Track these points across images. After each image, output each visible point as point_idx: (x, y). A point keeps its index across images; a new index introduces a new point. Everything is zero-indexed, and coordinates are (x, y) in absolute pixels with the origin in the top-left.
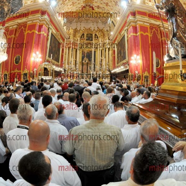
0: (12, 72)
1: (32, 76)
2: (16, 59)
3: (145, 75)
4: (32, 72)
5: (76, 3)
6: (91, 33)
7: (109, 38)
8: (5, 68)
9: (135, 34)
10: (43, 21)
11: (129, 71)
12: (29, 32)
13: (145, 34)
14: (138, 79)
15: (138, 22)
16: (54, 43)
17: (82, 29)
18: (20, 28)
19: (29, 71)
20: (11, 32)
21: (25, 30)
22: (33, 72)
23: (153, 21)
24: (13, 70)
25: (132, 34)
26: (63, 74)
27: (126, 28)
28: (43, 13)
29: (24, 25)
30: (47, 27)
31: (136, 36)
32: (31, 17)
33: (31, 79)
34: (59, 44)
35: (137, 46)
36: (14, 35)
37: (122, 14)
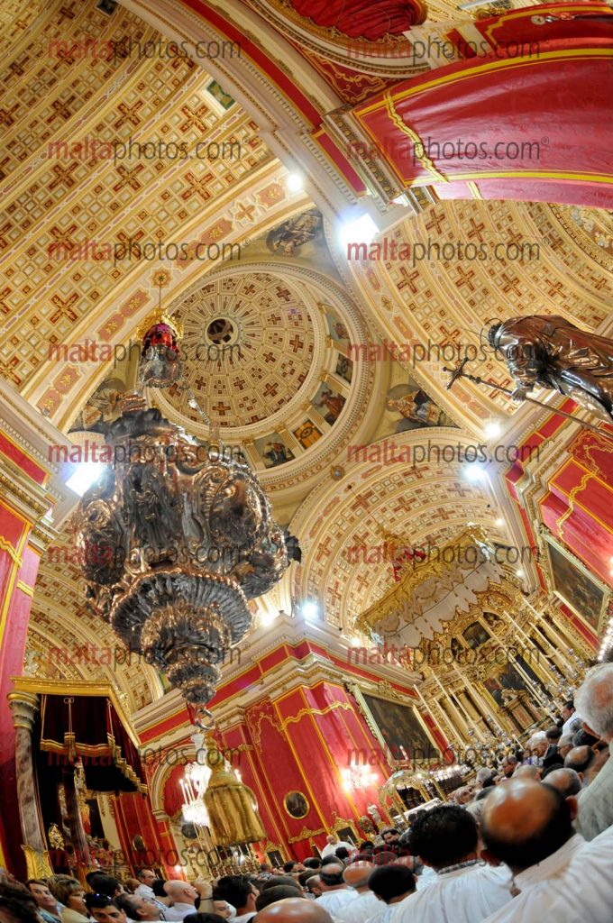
0: (292, 840)
1: (369, 828)
2: (290, 805)
4: (364, 818)
5: (368, 572)
6: (471, 621)
7: (522, 591)
9: (566, 516)
10: (314, 673)
12: (290, 719)
13: (583, 487)
15: (544, 478)
16: (386, 716)
17: (439, 628)
18: (254, 720)
19: (352, 821)
20: (233, 737)
21: (276, 721)
22: (367, 818)
24: (296, 835)
25: (560, 522)
26: (469, 772)
27: (536, 523)
28: (300, 651)
29: (264, 705)
30: (336, 684)
31: (574, 514)
32: (271, 677)
34: (406, 710)
35: (597, 534)
36: (248, 744)
37: (495, 502)
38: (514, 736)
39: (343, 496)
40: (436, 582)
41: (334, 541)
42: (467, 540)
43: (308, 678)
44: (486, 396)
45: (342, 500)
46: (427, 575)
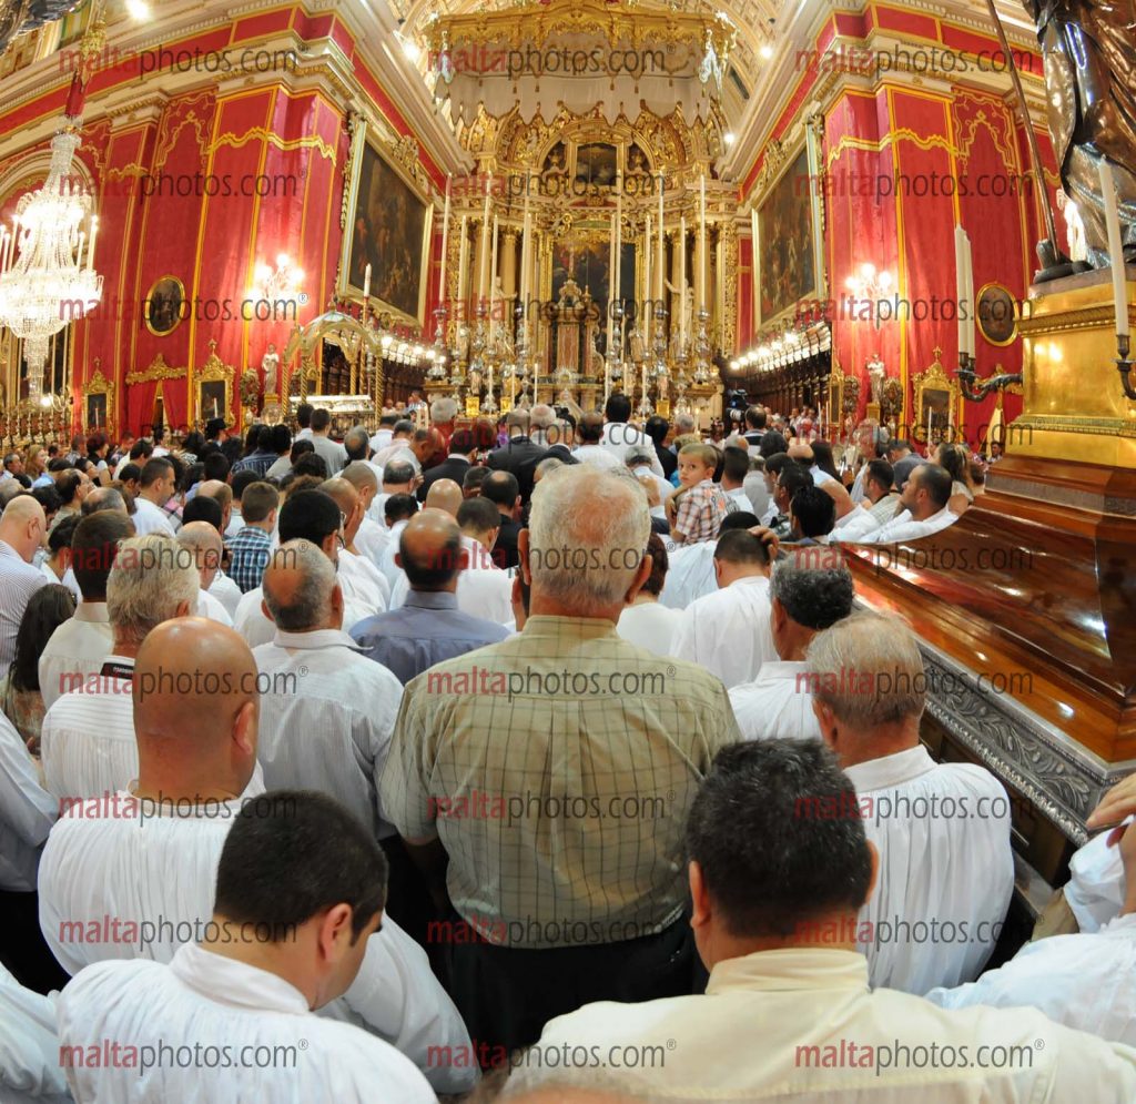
0: (135, 377)
1: (250, 397)
2: (157, 303)
3: (928, 383)
4: (250, 373)
6: (606, 139)
7: (712, 166)
8: (91, 358)
9: (865, 145)
10: (311, 72)
11: (835, 362)
12: (230, 138)
13: (925, 145)
14: (882, 410)
15: (885, 74)
16: (380, 199)
17: (550, 112)
18: (173, 122)
19: (232, 372)
20: (125, 147)
21: (206, 133)
22: (256, 376)
24: (142, 367)
25: (848, 142)
26: (439, 378)
27: (814, 107)
28: (314, 27)
29: (202, 102)
30: (335, 105)
31: (875, 156)
33: (249, 415)
34: (416, 205)
35: (879, 214)
36: (143, 165)
37: (786, 28)
38: (536, 366)
40: (598, 46)
42: (697, 31)
43: (298, 77)
46: (593, 28)
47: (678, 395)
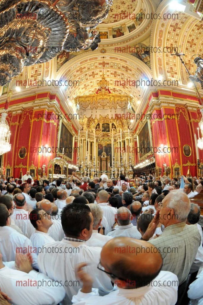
0: (16, 167)
1: (40, 173)
2: (21, 152)
3: (175, 167)
4: (40, 168)
5: (89, 85)
6: (107, 122)
7: (128, 127)
8: (7, 161)
10: (52, 107)
11: (156, 165)
12: (36, 119)
14: (167, 173)
15: (162, 104)
16: (65, 134)
18: (25, 114)
19: (36, 168)
20: (15, 118)
21: (31, 118)
22: (41, 169)
23: (179, 101)
24: (18, 165)
25: (156, 120)
26: (78, 172)
27: (149, 113)
28: (52, 97)
29: (31, 110)
31: (162, 122)
32: (38, 101)
33: (40, 177)
34: (71, 136)
35: (163, 134)
36: (18, 123)
37: (143, 97)
38: (98, 169)
39: (99, 58)
40: (108, 103)
41: (86, 69)
42: (126, 99)
43: (49, 107)
44: (167, 70)
45: (98, 59)
47: (126, 174)
